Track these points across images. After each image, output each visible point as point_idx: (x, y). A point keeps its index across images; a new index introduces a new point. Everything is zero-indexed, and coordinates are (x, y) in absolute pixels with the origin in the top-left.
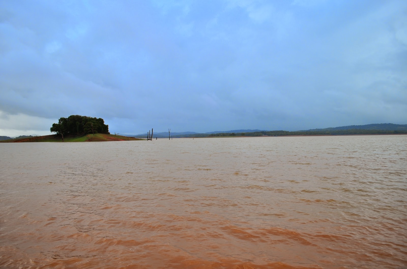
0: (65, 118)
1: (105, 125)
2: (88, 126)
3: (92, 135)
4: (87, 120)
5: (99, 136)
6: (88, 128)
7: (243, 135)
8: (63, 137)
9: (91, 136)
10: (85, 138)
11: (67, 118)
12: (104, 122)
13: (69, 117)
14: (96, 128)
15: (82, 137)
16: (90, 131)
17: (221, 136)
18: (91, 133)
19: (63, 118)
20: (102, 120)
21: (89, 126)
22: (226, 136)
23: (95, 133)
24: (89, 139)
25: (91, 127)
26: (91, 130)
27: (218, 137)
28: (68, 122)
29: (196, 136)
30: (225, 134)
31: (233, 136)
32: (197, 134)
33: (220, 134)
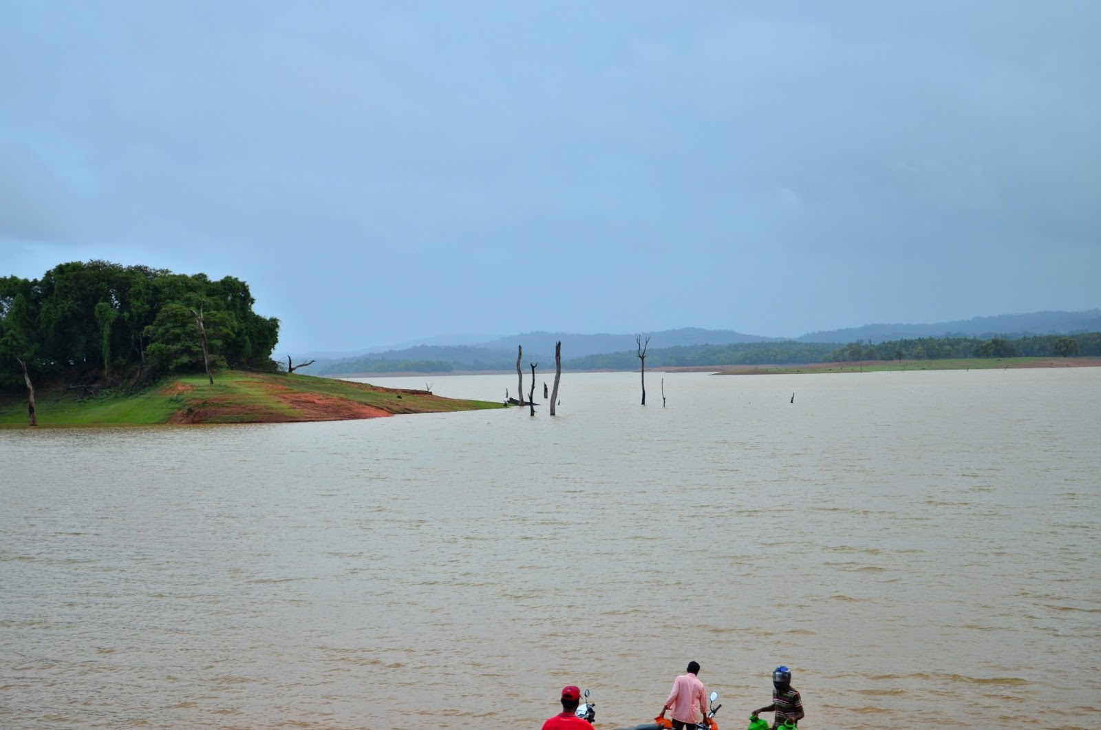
0: (26, 281)
1: (258, 320)
2: (172, 331)
3: (201, 382)
4: (157, 290)
5: (244, 390)
6: (167, 342)
7: (1064, 354)
8: (32, 399)
9: (193, 387)
10: (158, 399)
11: (40, 279)
12: (252, 301)
13: (48, 274)
14: (219, 343)
15: (131, 392)
16: (185, 359)
17: (918, 357)
18: (195, 369)
19: (14, 278)
20: (244, 288)
21: (177, 331)
22: (948, 355)
23: (213, 369)
24: (190, 411)
25: (192, 336)
26: (187, 351)
27: (897, 362)
28: (45, 306)
29: (743, 361)
30: (942, 345)
31: (993, 361)
32: (750, 345)
33: (906, 344)
